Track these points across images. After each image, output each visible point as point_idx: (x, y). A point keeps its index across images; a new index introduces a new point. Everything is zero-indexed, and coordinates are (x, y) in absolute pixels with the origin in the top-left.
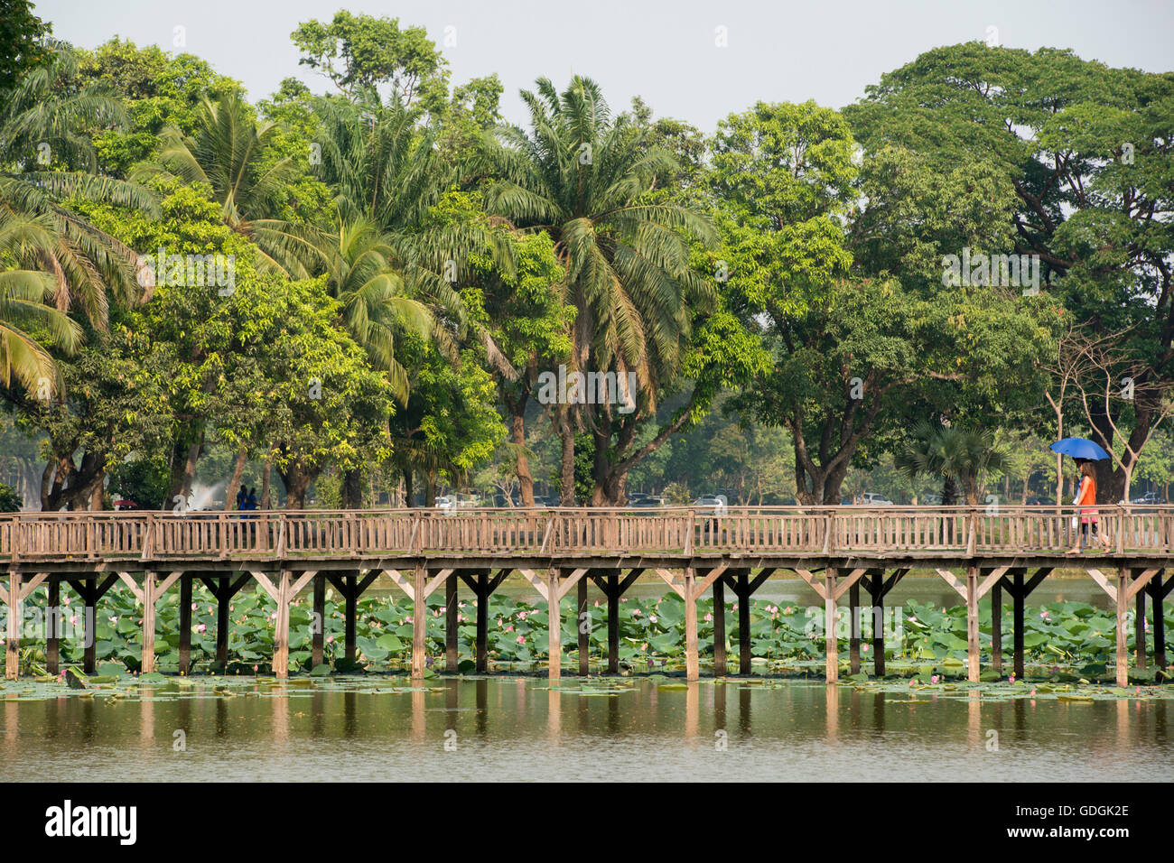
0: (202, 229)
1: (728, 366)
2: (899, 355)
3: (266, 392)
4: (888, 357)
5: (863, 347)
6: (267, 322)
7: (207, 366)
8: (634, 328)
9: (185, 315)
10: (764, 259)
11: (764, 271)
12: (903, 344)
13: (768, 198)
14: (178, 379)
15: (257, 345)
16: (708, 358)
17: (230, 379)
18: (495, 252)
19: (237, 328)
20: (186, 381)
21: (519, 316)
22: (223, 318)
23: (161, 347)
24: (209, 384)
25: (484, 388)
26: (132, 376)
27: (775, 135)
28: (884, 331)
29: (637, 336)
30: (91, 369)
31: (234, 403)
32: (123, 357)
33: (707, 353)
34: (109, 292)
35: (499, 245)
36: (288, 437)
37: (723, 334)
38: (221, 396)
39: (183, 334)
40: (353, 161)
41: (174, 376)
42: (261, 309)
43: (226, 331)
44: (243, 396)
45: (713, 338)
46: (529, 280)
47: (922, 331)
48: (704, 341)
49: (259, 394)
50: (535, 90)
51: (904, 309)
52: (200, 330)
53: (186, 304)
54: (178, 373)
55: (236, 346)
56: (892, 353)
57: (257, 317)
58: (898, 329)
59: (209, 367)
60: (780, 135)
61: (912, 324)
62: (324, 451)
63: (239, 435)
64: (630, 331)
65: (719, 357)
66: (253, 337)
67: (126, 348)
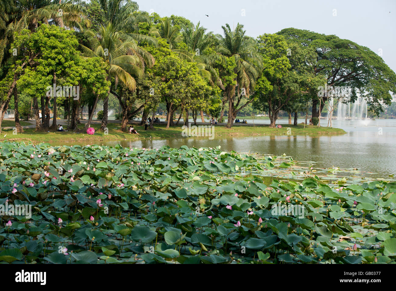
0: (165, 49)
1: (264, 88)
2: (297, 87)
3: (185, 89)
4: (294, 88)
5: (289, 85)
6: (185, 72)
7: (169, 83)
8: (247, 79)
9: (164, 69)
10: (273, 65)
11: (273, 68)
12: (297, 85)
13: (269, 53)
14: (161, 86)
15: (182, 77)
16: (260, 87)
17: (175, 86)
18: (221, 60)
19: (177, 73)
20: (164, 86)
21: (226, 76)
22: (174, 70)
23: (157, 77)
24: (170, 88)
25: (219, 91)
26: (151, 85)
27: (270, 40)
28: (294, 82)
29: (248, 81)
30: (141, 83)
31: (177, 92)
32: (149, 80)
33: (259, 85)
34: (145, 64)
35: (223, 59)
36: (190, 101)
37: (263, 81)
38: (173, 90)
39: (163, 74)
40: (190, 38)
41: (160, 85)
42: (183, 68)
43: (174, 73)
44: (179, 91)
45: (261, 82)
46: (229, 67)
47: (301, 82)
48: (259, 83)
49: (183, 90)
50: (225, 26)
51: (298, 77)
52: (167, 73)
53: (165, 67)
54: (161, 84)
55: (176, 78)
56: (295, 87)
57: (182, 70)
58: (296, 82)
59: (170, 83)
60: (271, 40)
61: (299, 81)
62: (199, 105)
63: (178, 101)
64: (246, 80)
65: (262, 87)
66: (181, 75)
67: (149, 77)
